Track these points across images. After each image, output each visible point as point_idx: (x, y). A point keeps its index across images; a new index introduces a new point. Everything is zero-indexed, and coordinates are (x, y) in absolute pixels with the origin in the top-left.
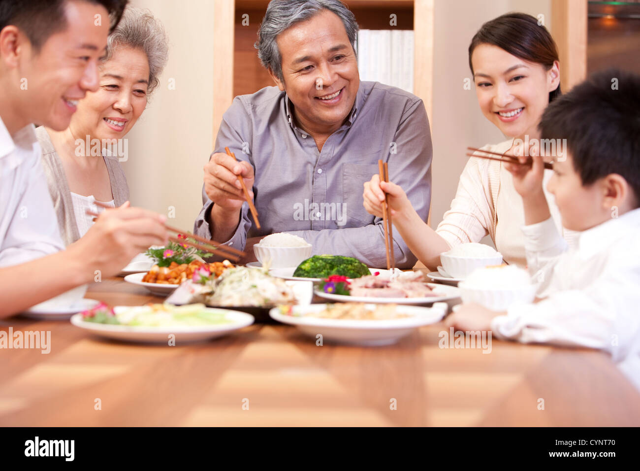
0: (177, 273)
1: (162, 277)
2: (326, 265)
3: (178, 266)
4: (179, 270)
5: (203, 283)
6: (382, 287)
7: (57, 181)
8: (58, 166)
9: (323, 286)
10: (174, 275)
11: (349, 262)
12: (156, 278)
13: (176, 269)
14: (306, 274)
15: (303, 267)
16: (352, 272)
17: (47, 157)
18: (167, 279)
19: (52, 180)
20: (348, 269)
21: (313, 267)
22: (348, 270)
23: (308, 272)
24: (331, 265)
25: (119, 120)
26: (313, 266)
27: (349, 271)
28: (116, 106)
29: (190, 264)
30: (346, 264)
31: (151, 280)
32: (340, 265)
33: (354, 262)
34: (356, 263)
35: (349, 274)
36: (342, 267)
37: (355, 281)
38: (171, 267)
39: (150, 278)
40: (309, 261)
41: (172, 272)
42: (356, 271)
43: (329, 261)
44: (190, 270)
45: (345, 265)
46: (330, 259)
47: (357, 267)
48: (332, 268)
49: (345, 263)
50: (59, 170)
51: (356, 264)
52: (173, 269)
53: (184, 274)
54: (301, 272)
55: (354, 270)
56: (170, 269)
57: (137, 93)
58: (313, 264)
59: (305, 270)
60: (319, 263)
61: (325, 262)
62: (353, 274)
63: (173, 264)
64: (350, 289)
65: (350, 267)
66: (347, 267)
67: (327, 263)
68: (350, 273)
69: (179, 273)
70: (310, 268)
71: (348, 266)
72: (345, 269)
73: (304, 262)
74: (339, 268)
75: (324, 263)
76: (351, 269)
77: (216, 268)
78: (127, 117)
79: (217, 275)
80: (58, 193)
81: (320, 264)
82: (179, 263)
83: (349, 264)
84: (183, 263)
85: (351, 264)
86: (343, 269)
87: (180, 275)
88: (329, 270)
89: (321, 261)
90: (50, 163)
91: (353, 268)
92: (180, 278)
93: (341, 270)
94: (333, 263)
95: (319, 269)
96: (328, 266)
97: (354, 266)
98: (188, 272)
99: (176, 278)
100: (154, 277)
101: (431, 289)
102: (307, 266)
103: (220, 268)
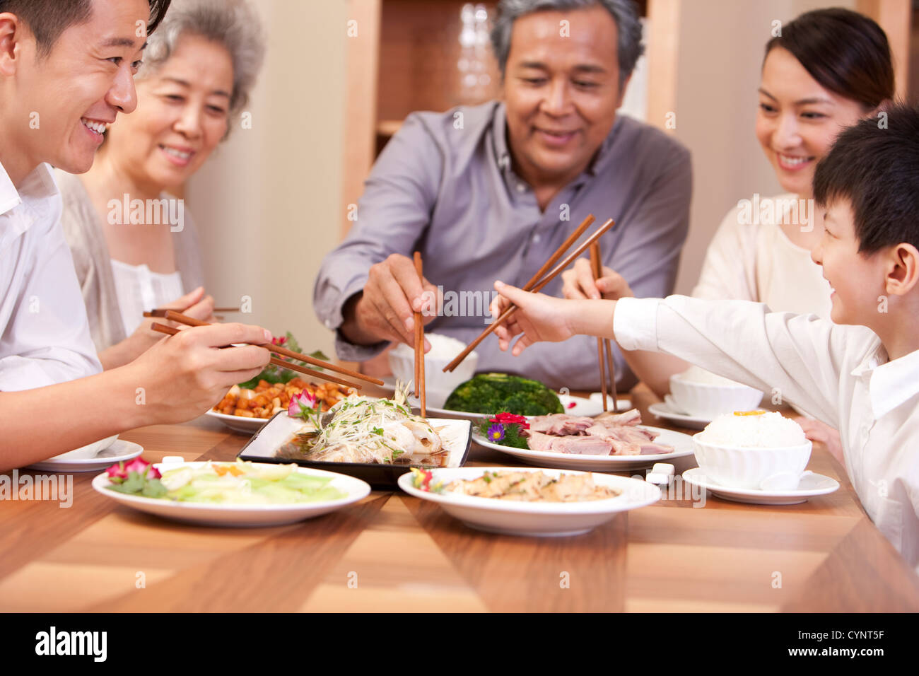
0: (266, 399)
1: (244, 404)
2: (494, 392)
3: (269, 388)
4: (270, 394)
5: (304, 418)
6: (577, 434)
7: (89, 242)
8: (92, 219)
9: (488, 429)
10: (262, 401)
11: (531, 389)
12: (235, 405)
13: (265, 393)
14: (464, 405)
15: (460, 393)
16: (534, 403)
17: (75, 207)
18: (251, 407)
19: (81, 243)
20: (528, 398)
21: (474, 394)
22: (528, 401)
23: (466, 402)
24: (501, 392)
25: (182, 149)
26: (474, 392)
27: (530, 403)
28: (178, 127)
29: (288, 384)
30: (526, 391)
31: (226, 409)
32: (516, 392)
33: (536, 388)
34: (540, 389)
35: (528, 407)
36: (518, 395)
37: (537, 421)
38: (259, 388)
39: (226, 405)
40: (469, 385)
41: (259, 396)
42: (539, 402)
43: (500, 386)
44: (287, 394)
45: (523, 393)
46: (500, 383)
47: (541, 396)
48: (503, 397)
49: (523, 390)
50: (94, 227)
51: (540, 392)
52: (261, 391)
53: (277, 401)
54: (455, 401)
55: (536, 400)
56: (256, 392)
57: (212, 111)
58: (474, 389)
59: (462, 398)
60: (484, 388)
61: (493, 386)
62: (535, 407)
63: (262, 383)
64: (528, 435)
65: (531, 396)
66: (526, 397)
67: (497, 389)
68: (530, 405)
69: (269, 398)
70: (469, 396)
71: (527, 394)
72: (524, 400)
73: (462, 386)
74: (513, 397)
75: (491, 389)
76: (531, 400)
77: (326, 392)
78: (195, 145)
79: (327, 405)
80: (91, 261)
81: (486, 389)
82: (271, 382)
83: (529, 391)
84: (277, 382)
85: (533, 392)
86: (521, 400)
87: (271, 402)
88: (499, 401)
89: (487, 386)
90: (78, 215)
91: (536, 398)
92: (271, 405)
93: (517, 400)
94: (505, 389)
95: (483, 398)
96: (498, 394)
97: (538, 395)
98: (283, 398)
99: (264, 407)
100: (232, 402)
101: (652, 438)
102: (465, 393)
103: (333, 393)
